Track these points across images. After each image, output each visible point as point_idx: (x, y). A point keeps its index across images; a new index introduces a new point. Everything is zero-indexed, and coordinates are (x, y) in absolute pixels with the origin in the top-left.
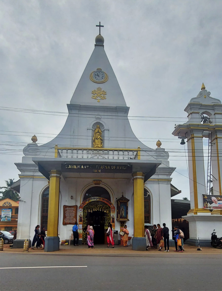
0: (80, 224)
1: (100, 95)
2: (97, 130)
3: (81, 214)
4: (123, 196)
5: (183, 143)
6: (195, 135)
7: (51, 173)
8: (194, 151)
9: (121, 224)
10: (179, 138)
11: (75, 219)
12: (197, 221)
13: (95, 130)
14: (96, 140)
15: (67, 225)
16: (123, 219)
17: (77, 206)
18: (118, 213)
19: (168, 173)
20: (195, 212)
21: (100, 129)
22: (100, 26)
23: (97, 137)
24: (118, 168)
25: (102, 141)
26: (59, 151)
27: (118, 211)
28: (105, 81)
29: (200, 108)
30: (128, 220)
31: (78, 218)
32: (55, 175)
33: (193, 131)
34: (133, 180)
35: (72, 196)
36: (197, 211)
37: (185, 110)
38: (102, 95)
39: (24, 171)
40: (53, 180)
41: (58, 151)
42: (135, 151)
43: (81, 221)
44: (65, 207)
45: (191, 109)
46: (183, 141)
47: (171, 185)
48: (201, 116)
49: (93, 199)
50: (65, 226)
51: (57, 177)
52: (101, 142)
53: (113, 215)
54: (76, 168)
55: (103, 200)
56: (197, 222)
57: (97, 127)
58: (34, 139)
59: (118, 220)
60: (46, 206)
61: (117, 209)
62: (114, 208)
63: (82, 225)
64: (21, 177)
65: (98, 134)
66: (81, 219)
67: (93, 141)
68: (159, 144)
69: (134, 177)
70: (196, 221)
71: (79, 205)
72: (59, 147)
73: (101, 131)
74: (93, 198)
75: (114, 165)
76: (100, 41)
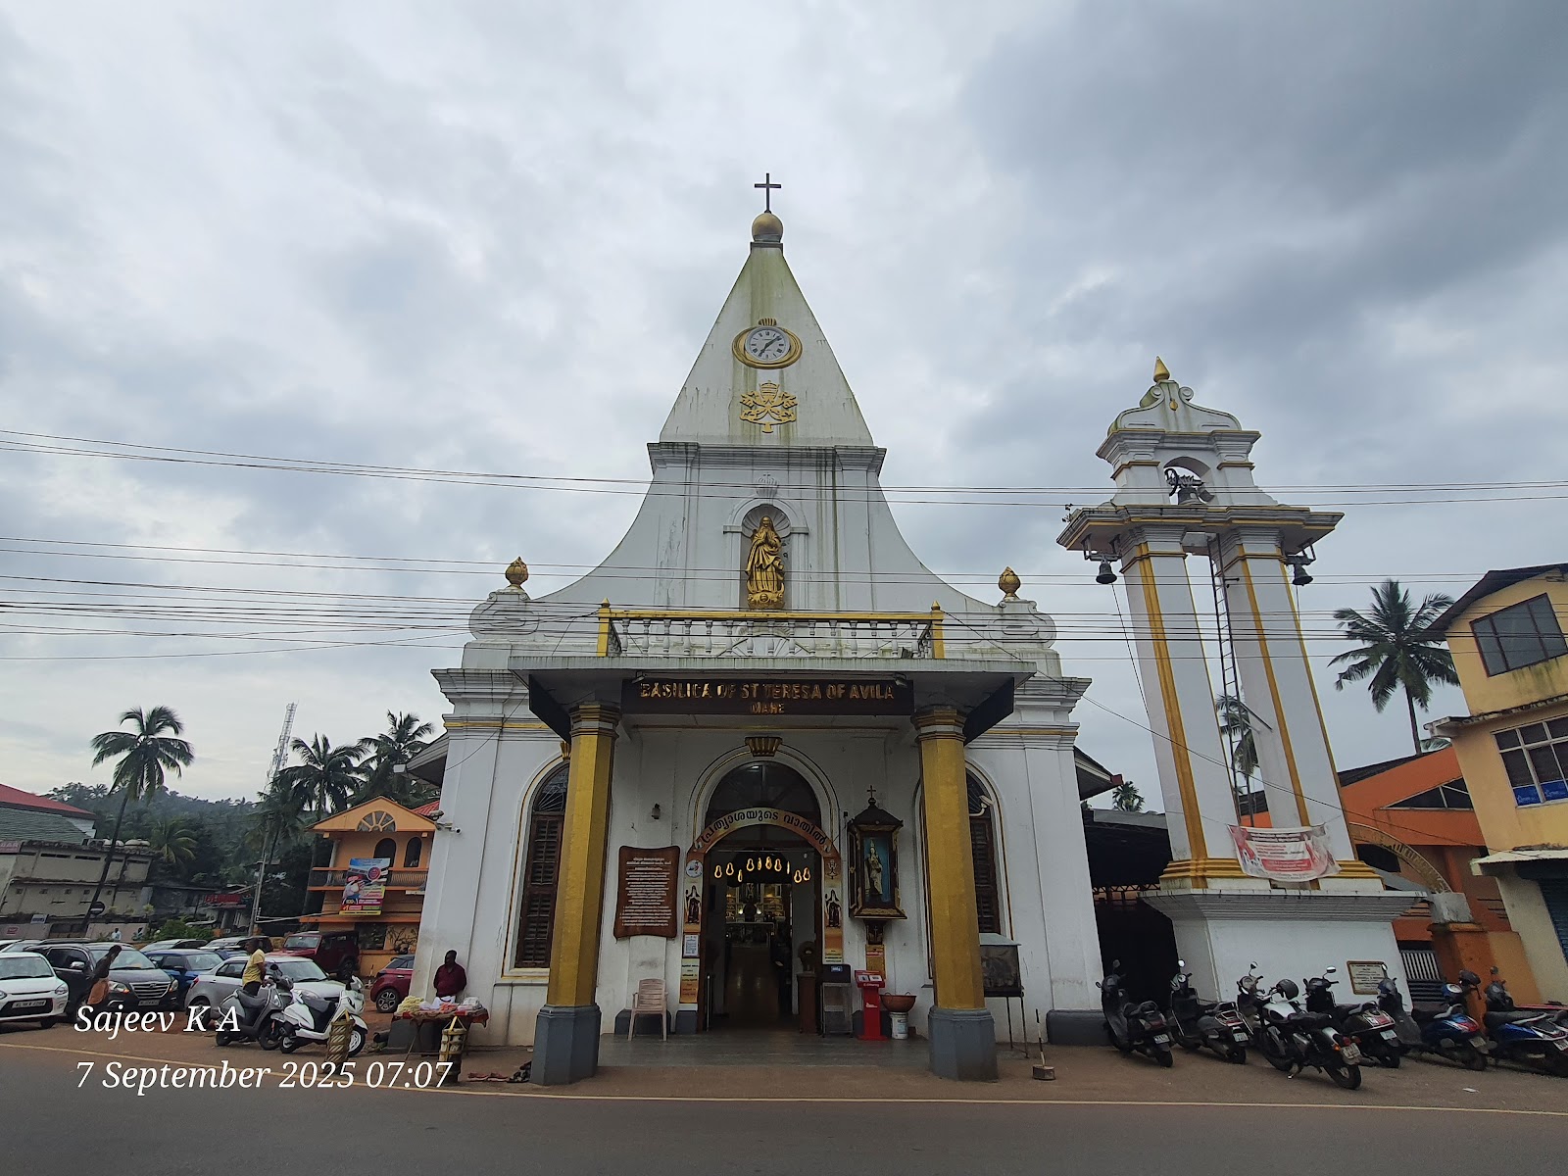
0: (688, 933)
1: (773, 409)
2: (763, 535)
3: (694, 887)
4: (872, 802)
5: (1106, 578)
6: (1153, 547)
7: (579, 716)
8: (1157, 618)
9: (871, 930)
10: (1089, 557)
11: (667, 911)
12: (1212, 918)
13: (753, 537)
14: (758, 574)
15: (632, 938)
16: (879, 911)
17: (677, 849)
18: (855, 882)
19: (1059, 704)
20: (1196, 877)
21: (773, 530)
22: (768, 186)
23: (761, 562)
24: (854, 694)
25: (782, 576)
26: (613, 624)
27: (852, 870)
28: (792, 360)
29: (1161, 445)
30: (902, 916)
31: (682, 905)
32: (596, 724)
33: (1142, 532)
34: (918, 741)
35: (657, 806)
36: (1204, 870)
37: (1099, 454)
38: (779, 408)
39: (467, 702)
40: (587, 747)
41: (611, 624)
42: (921, 622)
43: (692, 918)
44: (627, 853)
45: (1123, 449)
46: (1105, 568)
47: (1076, 751)
48: (1166, 473)
49: (747, 819)
50: (624, 945)
51: (600, 732)
52: (778, 580)
53: (833, 892)
54: (680, 695)
55: (790, 821)
56: (1210, 923)
57: (761, 524)
58: (517, 575)
59: (858, 914)
60: (544, 850)
61: (851, 864)
62: (837, 857)
63: (696, 938)
64: (454, 724)
65: (767, 548)
66: (696, 907)
67: (747, 577)
68: (1010, 585)
69: (925, 730)
70: (1204, 918)
71: (685, 848)
72: (617, 611)
73: (778, 538)
74: (745, 811)
75: (836, 683)
76: (768, 234)
